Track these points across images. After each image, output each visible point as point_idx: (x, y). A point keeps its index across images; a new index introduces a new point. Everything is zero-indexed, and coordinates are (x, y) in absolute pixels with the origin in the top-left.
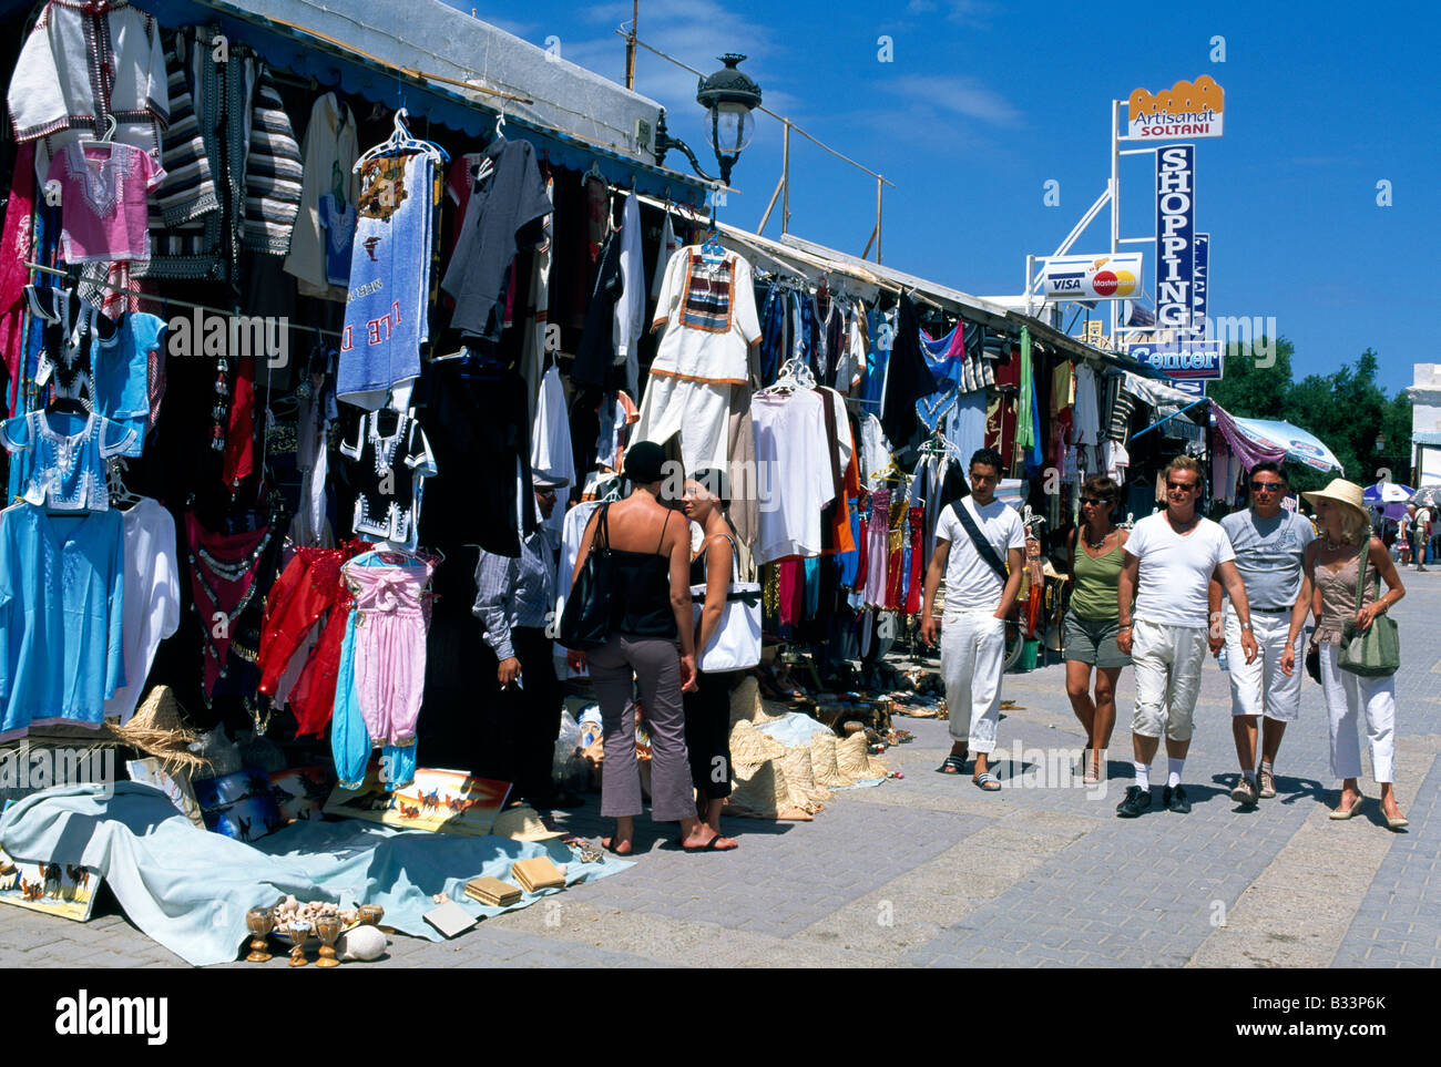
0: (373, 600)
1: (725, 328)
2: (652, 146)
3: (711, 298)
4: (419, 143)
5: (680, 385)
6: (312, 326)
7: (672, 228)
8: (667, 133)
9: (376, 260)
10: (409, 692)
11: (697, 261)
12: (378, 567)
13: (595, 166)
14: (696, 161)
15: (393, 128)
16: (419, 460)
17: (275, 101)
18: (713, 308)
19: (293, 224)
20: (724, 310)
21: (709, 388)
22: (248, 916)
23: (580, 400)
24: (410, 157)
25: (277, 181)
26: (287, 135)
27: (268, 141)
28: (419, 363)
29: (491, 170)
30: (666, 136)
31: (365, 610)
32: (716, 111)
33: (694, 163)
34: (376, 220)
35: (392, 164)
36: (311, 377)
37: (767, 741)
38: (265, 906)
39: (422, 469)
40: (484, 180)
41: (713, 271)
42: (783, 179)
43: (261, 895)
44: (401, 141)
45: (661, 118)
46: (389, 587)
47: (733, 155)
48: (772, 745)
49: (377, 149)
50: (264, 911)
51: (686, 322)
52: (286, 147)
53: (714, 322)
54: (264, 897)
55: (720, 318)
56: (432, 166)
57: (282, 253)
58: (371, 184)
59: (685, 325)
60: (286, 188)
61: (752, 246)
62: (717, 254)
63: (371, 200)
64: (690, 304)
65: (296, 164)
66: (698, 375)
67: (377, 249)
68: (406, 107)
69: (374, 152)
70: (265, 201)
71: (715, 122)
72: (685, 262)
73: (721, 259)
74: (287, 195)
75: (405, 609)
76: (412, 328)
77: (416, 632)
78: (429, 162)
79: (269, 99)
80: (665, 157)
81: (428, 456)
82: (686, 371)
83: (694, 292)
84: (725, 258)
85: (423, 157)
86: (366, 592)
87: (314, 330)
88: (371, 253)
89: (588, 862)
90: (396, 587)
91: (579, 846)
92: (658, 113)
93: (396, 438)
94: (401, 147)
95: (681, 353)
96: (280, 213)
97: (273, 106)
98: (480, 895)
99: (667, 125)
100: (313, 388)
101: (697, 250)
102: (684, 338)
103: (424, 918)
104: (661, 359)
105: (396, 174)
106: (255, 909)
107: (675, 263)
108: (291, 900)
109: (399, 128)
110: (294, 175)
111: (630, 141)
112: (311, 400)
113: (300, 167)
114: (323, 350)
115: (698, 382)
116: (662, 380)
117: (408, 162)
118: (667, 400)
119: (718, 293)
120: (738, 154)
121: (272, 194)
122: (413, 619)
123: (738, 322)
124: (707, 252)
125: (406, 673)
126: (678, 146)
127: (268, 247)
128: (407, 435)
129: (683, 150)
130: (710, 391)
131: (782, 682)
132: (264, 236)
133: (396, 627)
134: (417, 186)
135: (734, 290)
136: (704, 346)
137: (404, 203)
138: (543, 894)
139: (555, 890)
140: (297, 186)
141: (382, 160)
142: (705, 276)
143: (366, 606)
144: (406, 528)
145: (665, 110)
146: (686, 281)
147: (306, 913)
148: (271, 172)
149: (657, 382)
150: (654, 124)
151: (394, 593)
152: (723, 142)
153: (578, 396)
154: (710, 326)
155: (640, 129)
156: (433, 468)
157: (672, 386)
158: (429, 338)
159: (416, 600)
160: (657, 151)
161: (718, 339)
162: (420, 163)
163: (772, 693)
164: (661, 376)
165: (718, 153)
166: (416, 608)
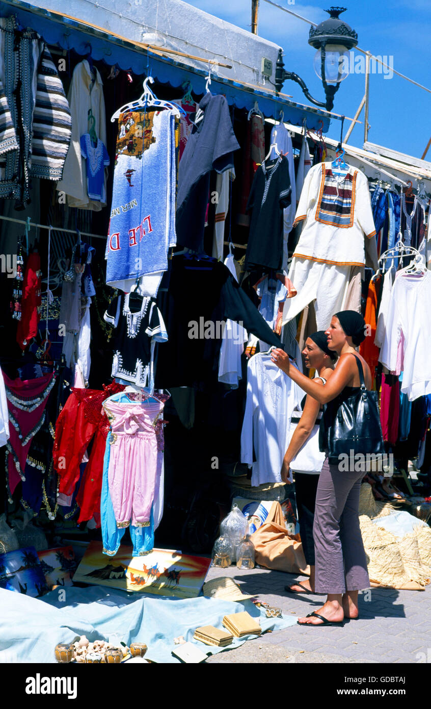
0: (122, 425)
1: (349, 224)
2: (273, 78)
3: (338, 201)
4: (163, 103)
5: (315, 265)
6: (75, 230)
7: (308, 149)
8: (284, 67)
9: (133, 186)
10: (145, 490)
11: (329, 173)
12: (127, 402)
13: (256, 105)
14: (307, 90)
15: (142, 91)
16: (155, 331)
17: (52, 70)
18: (340, 209)
19: (65, 159)
20: (348, 211)
21: (336, 268)
22: (56, 650)
23: (247, 278)
24: (156, 112)
25: (54, 128)
26: (61, 94)
27: (48, 98)
28: (167, 262)
29: (202, 117)
30: (283, 70)
31: (117, 433)
32: (323, 50)
33: (306, 91)
34: (132, 157)
35: (142, 117)
36: (74, 267)
37: (380, 531)
38: (66, 643)
39: (157, 337)
40: (198, 124)
41: (340, 181)
42: (364, 98)
43: (63, 635)
44: (148, 100)
45: (280, 57)
46: (133, 417)
47: (335, 85)
48: (385, 535)
49: (130, 105)
50: (67, 647)
51: (320, 219)
52: (60, 102)
53: (340, 219)
54: (65, 637)
55: (344, 217)
56: (174, 120)
57: (57, 178)
58: (127, 131)
59: (319, 221)
60: (59, 132)
61: (361, 159)
62: (343, 169)
63: (127, 143)
64: (323, 206)
65: (67, 115)
66: (328, 259)
67: (133, 177)
68: (152, 76)
69: (127, 107)
70: (45, 142)
71: (323, 60)
72: (320, 174)
73: (346, 172)
74: (61, 137)
75: (144, 433)
76: (161, 237)
77: (151, 449)
78: (172, 117)
79: (48, 69)
80: (282, 86)
81: (162, 328)
82: (320, 255)
83: (326, 197)
84: (348, 172)
85: (166, 113)
86: (118, 420)
87: (75, 232)
88: (129, 180)
89: (272, 617)
90: (137, 417)
91: (263, 606)
92: (278, 53)
93: (141, 314)
94: (149, 105)
95: (316, 242)
96: (55, 150)
97: (50, 73)
98: (205, 638)
99: (284, 62)
100: (76, 274)
101: (328, 165)
102: (318, 231)
103: (172, 653)
104: (301, 246)
105: (147, 124)
106: (60, 645)
107: (312, 175)
108: (84, 639)
109: (147, 91)
110: (66, 123)
111: (258, 75)
112: (73, 284)
113: (70, 117)
114: (82, 247)
115: (327, 263)
116: (302, 262)
117: (155, 116)
118: (306, 277)
119: (344, 197)
120: (338, 84)
121: (49, 136)
122: (149, 440)
123: (358, 221)
124: (336, 167)
125: (142, 478)
126: (294, 77)
127: (49, 175)
128: (148, 312)
129: (297, 81)
130: (336, 271)
131: (386, 487)
132: (46, 167)
133: (137, 445)
134: (163, 135)
135: (355, 196)
136: (333, 237)
137: (153, 147)
138: (246, 639)
139: (255, 636)
140: (68, 131)
141: (134, 114)
142: (334, 185)
143: (118, 430)
144: (146, 377)
145: (283, 51)
146: (320, 189)
147: (94, 648)
148: (50, 121)
149: (299, 263)
150: (274, 61)
151: (137, 422)
152: (328, 75)
153: (246, 276)
154: (337, 223)
155: (265, 66)
156: (165, 336)
157: (310, 266)
158: (177, 244)
159: (151, 427)
160: (277, 81)
161: (343, 232)
162: (164, 117)
163: (381, 496)
164: (302, 258)
165: (324, 83)
166: (151, 432)
